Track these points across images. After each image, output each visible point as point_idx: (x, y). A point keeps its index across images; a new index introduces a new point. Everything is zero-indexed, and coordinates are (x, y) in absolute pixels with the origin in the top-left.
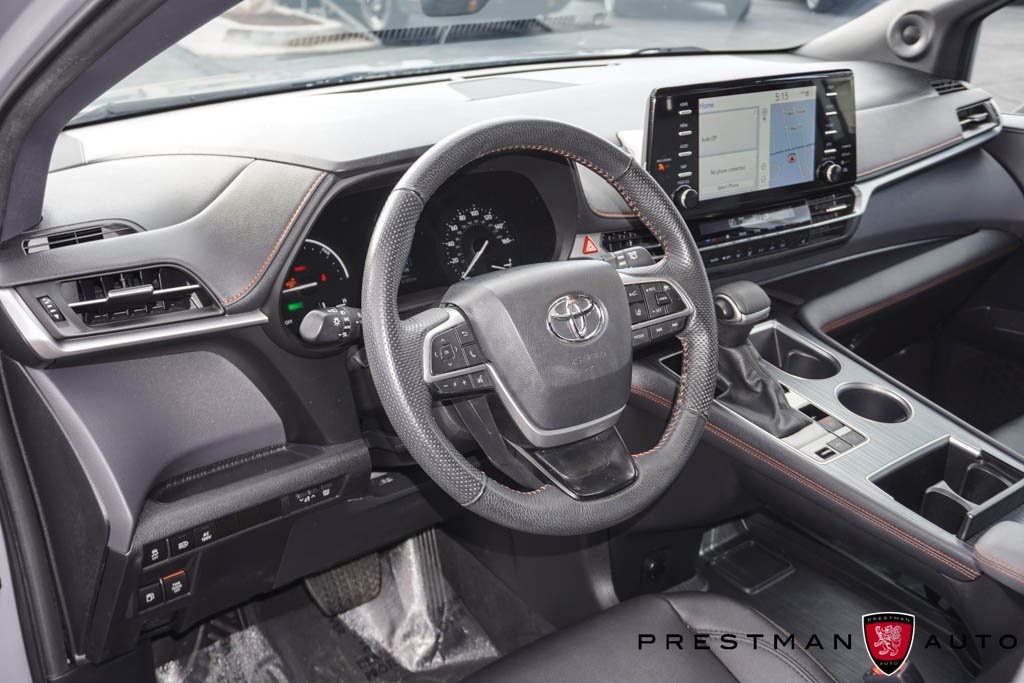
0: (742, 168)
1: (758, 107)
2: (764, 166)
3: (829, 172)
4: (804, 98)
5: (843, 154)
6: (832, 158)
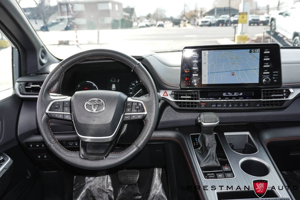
3: (264, 80)
5: (274, 75)
6: (267, 76)
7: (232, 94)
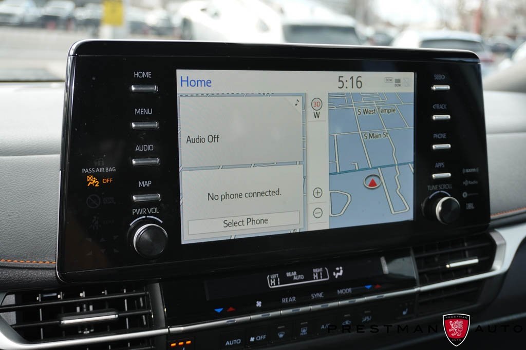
0: (277, 192)
1: (304, 96)
2: (318, 193)
3: (439, 208)
4: (392, 89)
5: (466, 183)
6: (445, 186)
7: (301, 277)
